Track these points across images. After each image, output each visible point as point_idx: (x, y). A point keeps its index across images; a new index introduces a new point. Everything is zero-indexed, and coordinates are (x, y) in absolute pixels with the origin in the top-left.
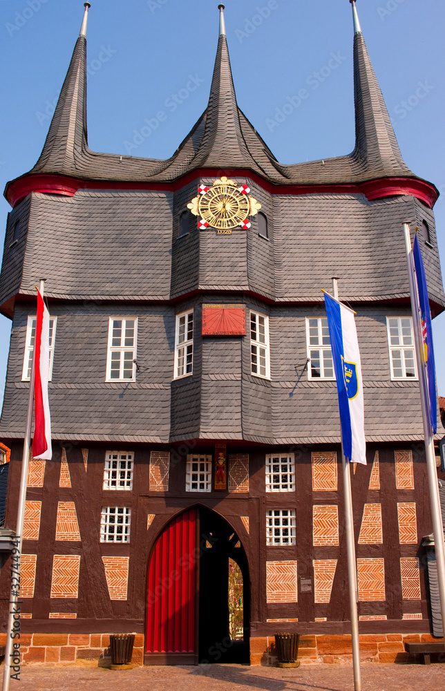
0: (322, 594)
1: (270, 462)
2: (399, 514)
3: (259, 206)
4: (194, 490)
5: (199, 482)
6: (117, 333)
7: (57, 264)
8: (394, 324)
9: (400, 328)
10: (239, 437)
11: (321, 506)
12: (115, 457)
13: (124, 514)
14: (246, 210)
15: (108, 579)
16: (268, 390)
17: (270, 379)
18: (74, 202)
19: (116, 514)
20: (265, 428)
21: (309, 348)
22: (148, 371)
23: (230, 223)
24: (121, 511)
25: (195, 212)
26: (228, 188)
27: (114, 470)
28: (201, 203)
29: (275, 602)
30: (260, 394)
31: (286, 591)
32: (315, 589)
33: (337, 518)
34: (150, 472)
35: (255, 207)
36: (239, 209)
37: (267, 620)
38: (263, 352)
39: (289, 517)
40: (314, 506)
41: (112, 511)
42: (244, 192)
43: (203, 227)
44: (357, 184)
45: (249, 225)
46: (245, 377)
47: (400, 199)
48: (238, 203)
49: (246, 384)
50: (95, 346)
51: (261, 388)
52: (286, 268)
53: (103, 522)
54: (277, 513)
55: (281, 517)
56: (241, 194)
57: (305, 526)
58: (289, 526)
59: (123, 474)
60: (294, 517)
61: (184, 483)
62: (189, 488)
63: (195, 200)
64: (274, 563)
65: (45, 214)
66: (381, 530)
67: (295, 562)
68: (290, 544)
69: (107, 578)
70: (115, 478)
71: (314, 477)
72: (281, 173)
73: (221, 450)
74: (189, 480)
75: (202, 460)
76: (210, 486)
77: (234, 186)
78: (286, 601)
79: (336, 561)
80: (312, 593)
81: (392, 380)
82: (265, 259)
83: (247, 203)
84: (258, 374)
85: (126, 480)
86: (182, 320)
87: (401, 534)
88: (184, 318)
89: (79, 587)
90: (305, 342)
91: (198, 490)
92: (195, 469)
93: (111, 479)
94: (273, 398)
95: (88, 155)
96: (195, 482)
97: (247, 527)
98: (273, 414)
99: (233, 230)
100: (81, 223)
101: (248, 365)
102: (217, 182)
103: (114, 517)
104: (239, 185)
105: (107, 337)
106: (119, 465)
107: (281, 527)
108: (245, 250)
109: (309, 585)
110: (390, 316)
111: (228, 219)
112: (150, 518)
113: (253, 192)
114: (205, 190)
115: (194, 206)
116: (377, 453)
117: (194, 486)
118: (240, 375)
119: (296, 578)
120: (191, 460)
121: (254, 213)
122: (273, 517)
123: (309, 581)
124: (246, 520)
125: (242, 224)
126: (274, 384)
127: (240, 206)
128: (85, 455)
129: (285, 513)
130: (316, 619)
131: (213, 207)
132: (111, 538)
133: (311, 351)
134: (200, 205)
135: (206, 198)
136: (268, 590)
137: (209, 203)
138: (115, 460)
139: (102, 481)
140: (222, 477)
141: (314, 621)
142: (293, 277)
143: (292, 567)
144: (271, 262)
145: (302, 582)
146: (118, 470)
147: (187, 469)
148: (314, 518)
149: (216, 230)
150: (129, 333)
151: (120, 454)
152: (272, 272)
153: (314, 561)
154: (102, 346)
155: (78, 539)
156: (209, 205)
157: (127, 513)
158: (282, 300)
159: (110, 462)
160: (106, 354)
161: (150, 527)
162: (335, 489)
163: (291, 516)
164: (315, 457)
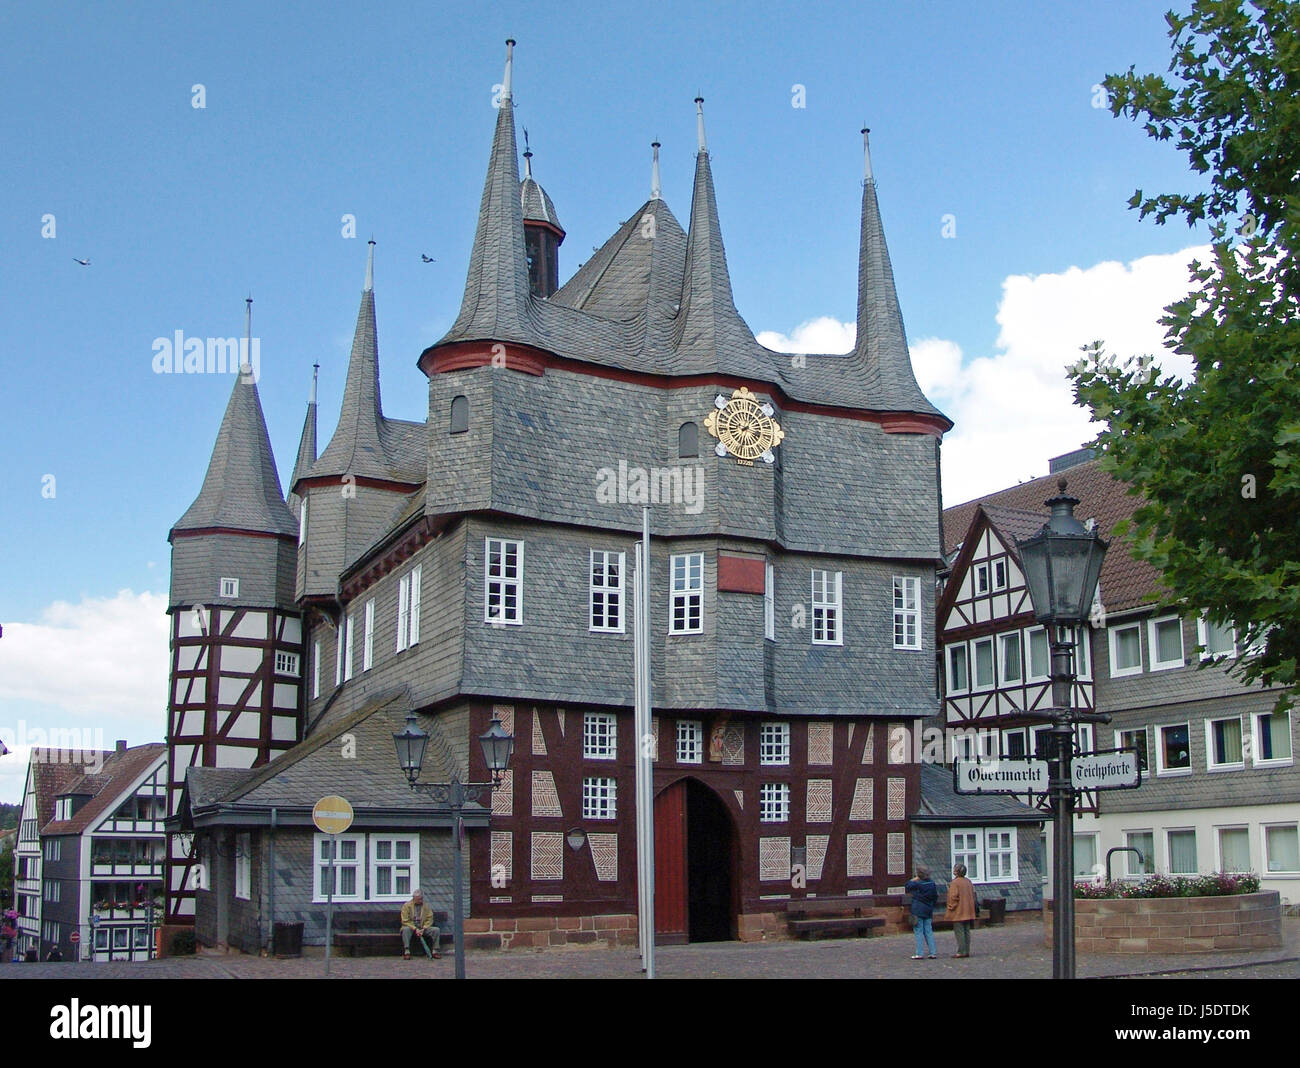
0: (814, 871)
1: (764, 731)
2: (889, 790)
4: (684, 761)
5: (688, 751)
6: (598, 569)
8: (899, 584)
11: (816, 781)
12: (594, 720)
13: (607, 787)
15: (595, 859)
16: (772, 652)
17: (773, 639)
19: (599, 786)
24: (604, 783)
25: (712, 431)
27: (593, 734)
29: (768, 879)
30: (768, 657)
31: (779, 868)
32: (807, 865)
33: (831, 793)
37: (762, 897)
38: (769, 608)
39: (782, 791)
40: (809, 781)
41: (594, 782)
51: (769, 651)
52: (796, 508)
53: (585, 795)
54: (770, 787)
55: (774, 791)
57: (798, 803)
58: (782, 801)
59: (603, 740)
60: (787, 790)
61: (674, 752)
62: (680, 759)
63: (712, 415)
64: (767, 839)
66: (872, 805)
67: (788, 838)
68: (782, 819)
69: (594, 856)
70: (595, 744)
71: (809, 749)
74: (679, 748)
75: (692, 726)
76: (700, 757)
78: (779, 878)
79: (828, 837)
80: (804, 870)
81: (894, 648)
84: (766, 635)
85: (607, 747)
86: (681, 563)
87: (890, 810)
88: (684, 560)
89: (564, 868)
91: (688, 760)
92: (685, 736)
93: (591, 746)
94: (775, 662)
96: (684, 751)
97: (741, 803)
98: (774, 679)
101: (763, 627)
103: (596, 789)
104: (760, 402)
105: (588, 573)
106: (598, 729)
107: (774, 801)
108: (768, 489)
110: (896, 574)
116: (872, 725)
117: (684, 756)
119: (789, 855)
120: (680, 726)
122: (767, 791)
124: (739, 795)
126: (775, 644)
129: (778, 787)
130: (808, 895)
132: (594, 812)
133: (815, 610)
136: (761, 867)
138: (594, 723)
139: (581, 747)
141: (806, 897)
142: (802, 522)
143: (785, 844)
144: (782, 499)
146: (598, 734)
147: (676, 737)
148: (808, 794)
150: (614, 570)
151: (599, 717)
152: (781, 511)
153: (807, 837)
155: (559, 814)
157: (610, 785)
159: (588, 725)
160: (588, 594)
162: (830, 762)
163: (784, 790)
164: (812, 728)
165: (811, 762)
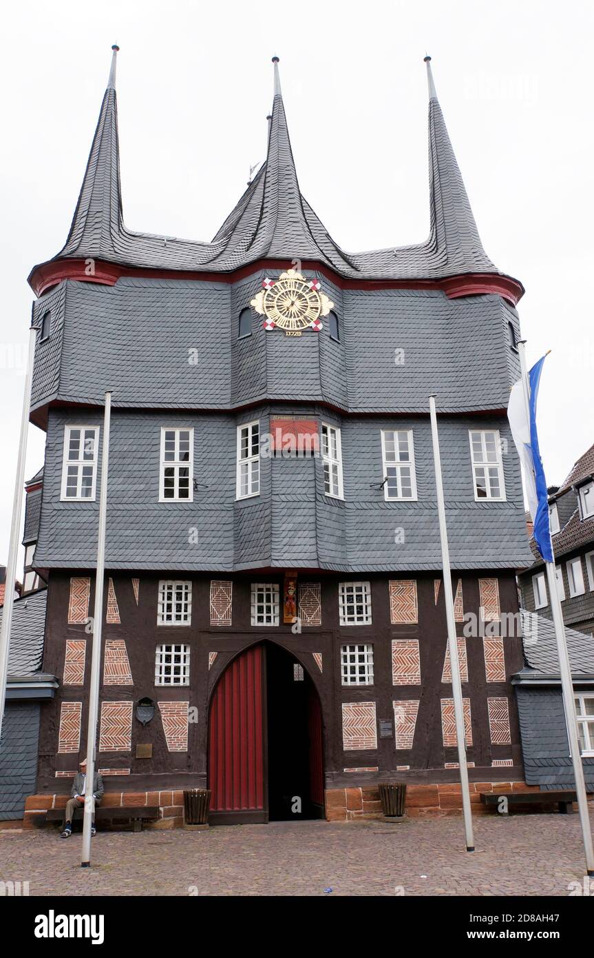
0: (404, 740)
1: (343, 591)
2: (485, 649)
3: (331, 305)
4: (260, 624)
5: (265, 615)
6: (170, 446)
7: (99, 365)
8: (477, 438)
9: (484, 443)
10: (314, 565)
11: (401, 641)
12: (170, 588)
13: (182, 653)
14: (317, 308)
15: (165, 728)
16: (342, 512)
17: (343, 499)
18: (115, 292)
19: (173, 653)
20: (340, 555)
21: (386, 464)
22: (208, 489)
23: (299, 324)
24: (178, 649)
25: (259, 310)
26: (296, 282)
27: (169, 602)
28: (267, 300)
29: (352, 749)
30: (334, 517)
31: (364, 737)
32: (396, 733)
33: (418, 654)
34: (211, 604)
35: (327, 305)
36: (309, 308)
37: (345, 770)
38: (335, 468)
39: (365, 653)
40: (393, 641)
41: (168, 649)
42: (314, 288)
43: (269, 328)
44: (437, 280)
45: (320, 327)
46: (319, 497)
47: (484, 299)
48: (308, 301)
49: (321, 506)
50: (146, 461)
51: (336, 510)
52: (359, 375)
53: (157, 662)
54: (352, 649)
55: (357, 653)
56: (311, 291)
57: (383, 664)
58: (365, 664)
59: (179, 607)
60: (371, 652)
61: (249, 616)
62: (254, 622)
63: (259, 296)
64: (351, 705)
65: (83, 306)
66: (467, 667)
67: (374, 704)
68: (367, 683)
69: (164, 726)
70: (171, 611)
71: (392, 609)
72: (349, 264)
73: (291, 579)
74: (254, 612)
75: (268, 590)
76: (277, 620)
77: (302, 281)
78: (364, 748)
79: (418, 702)
80: (392, 739)
81: (476, 500)
82: (337, 365)
83: (317, 301)
84: (331, 494)
85: (183, 613)
86: (245, 432)
87: (488, 671)
88: (247, 429)
89: (132, 738)
90: (381, 458)
91: (265, 624)
92: (260, 599)
93: (166, 613)
94: (347, 521)
95: (125, 235)
96: (260, 615)
97: (320, 665)
98: (347, 539)
99: (303, 331)
100: (125, 318)
101: (321, 484)
102: (283, 276)
103: (170, 656)
104: (308, 280)
105: (158, 450)
106: (174, 596)
107: (357, 664)
108: (317, 354)
109: (389, 729)
110: (473, 429)
111: (297, 319)
112: (212, 656)
113: (323, 288)
114: (271, 284)
115: (258, 303)
116: (460, 582)
117: (260, 619)
118: (314, 496)
119: (375, 721)
120: (256, 590)
121: (326, 312)
122: (348, 653)
123: (389, 725)
124: (318, 657)
125: (312, 324)
126: (347, 505)
127: (310, 304)
128: (136, 587)
129: (361, 649)
130: (398, 767)
131: (279, 304)
132: (167, 680)
133: (388, 468)
134: (265, 302)
135: (272, 294)
136: (345, 736)
137: (276, 300)
138: (170, 591)
139: (156, 615)
140: (292, 609)
141: (396, 769)
142: (367, 385)
143: (369, 710)
144: (343, 368)
145: (382, 726)
146: (174, 601)
147: (252, 601)
148: (393, 655)
149: (284, 331)
150: (184, 446)
151: (175, 584)
152: (344, 378)
153: (394, 702)
154: (153, 461)
155: (131, 682)
156: (275, 302)
157: (185, 651)
158: (356, 411)
159: (164, 593)
160: (158, 470)
161: (212, 666)
162: (416, 621)
163: (368, 652)
164: (393, 586)
165: (394, 621)
